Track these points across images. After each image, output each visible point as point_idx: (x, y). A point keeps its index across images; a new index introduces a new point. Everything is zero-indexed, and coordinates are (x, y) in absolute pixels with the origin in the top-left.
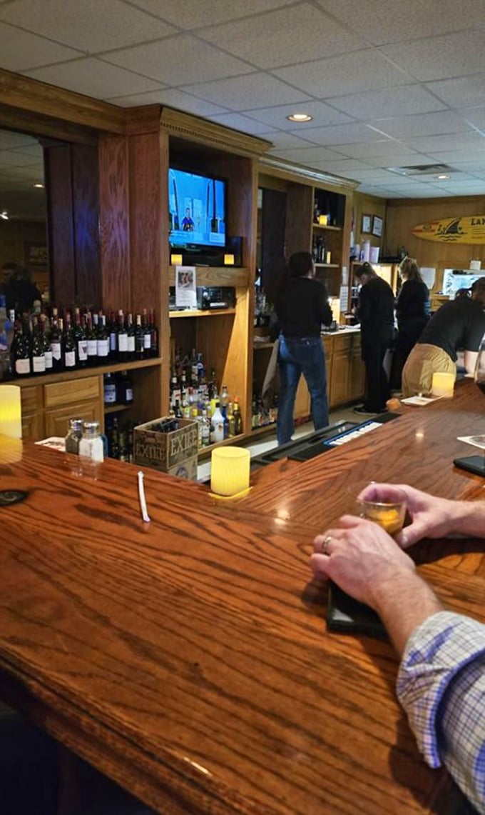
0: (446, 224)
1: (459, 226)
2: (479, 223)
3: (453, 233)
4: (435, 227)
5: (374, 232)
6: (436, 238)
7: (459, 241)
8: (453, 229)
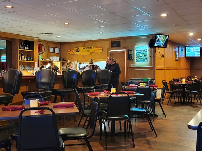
0: (76, 49)
1: (79, 50)
2: (83, 49)
3: (78, 52)
4: (73, 50)
5: (55, 52)
6: (74, 54)
7: (79, 54)
8: (77, 51)
